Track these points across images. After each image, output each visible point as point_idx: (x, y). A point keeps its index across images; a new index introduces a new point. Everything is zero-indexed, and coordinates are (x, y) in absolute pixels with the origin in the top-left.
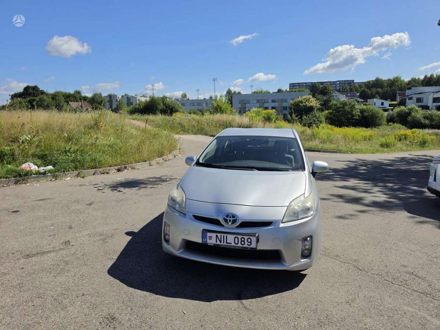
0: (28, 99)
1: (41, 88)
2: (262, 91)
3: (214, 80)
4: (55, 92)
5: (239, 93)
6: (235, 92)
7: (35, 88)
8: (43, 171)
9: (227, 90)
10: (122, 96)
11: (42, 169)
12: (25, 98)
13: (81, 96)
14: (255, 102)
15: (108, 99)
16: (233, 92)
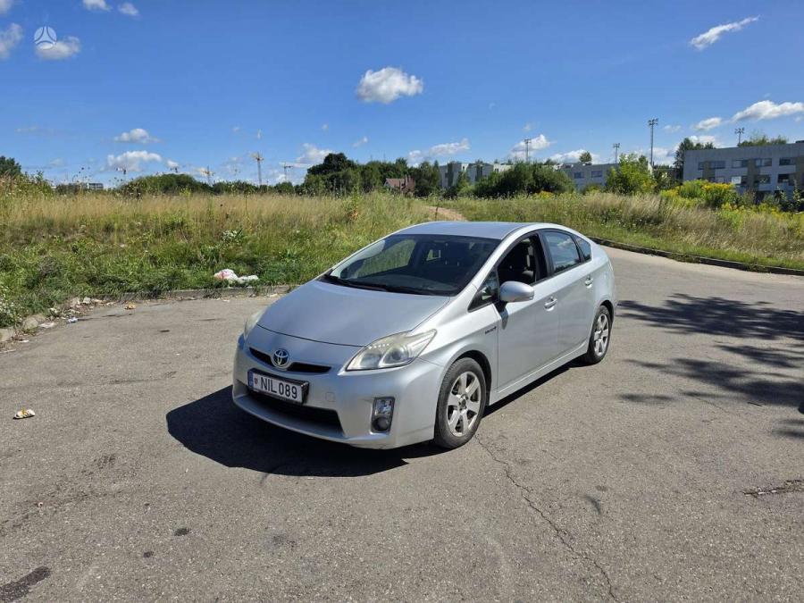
0: (330, 175)
1: (349, 158)
2: (763, 141)
3: (652, 123)
4: (369, 164)
5: (709, 147)
6: (698, 145)
7: (340, 157)
8: (242, 282)
9: (682, 141)
10: (470, 165)
11: (241, 280)
12: (325, 174)
13: (406, 168)
14: (738, 164)
15: (447, 171)
16: (695, 145)
